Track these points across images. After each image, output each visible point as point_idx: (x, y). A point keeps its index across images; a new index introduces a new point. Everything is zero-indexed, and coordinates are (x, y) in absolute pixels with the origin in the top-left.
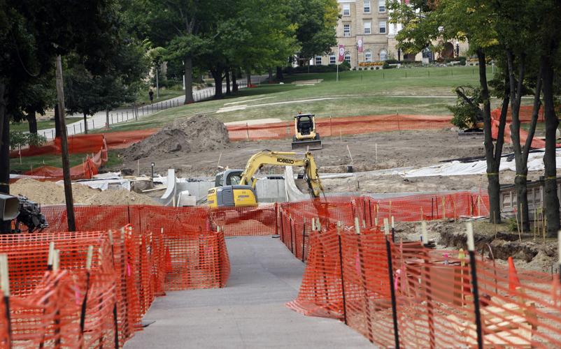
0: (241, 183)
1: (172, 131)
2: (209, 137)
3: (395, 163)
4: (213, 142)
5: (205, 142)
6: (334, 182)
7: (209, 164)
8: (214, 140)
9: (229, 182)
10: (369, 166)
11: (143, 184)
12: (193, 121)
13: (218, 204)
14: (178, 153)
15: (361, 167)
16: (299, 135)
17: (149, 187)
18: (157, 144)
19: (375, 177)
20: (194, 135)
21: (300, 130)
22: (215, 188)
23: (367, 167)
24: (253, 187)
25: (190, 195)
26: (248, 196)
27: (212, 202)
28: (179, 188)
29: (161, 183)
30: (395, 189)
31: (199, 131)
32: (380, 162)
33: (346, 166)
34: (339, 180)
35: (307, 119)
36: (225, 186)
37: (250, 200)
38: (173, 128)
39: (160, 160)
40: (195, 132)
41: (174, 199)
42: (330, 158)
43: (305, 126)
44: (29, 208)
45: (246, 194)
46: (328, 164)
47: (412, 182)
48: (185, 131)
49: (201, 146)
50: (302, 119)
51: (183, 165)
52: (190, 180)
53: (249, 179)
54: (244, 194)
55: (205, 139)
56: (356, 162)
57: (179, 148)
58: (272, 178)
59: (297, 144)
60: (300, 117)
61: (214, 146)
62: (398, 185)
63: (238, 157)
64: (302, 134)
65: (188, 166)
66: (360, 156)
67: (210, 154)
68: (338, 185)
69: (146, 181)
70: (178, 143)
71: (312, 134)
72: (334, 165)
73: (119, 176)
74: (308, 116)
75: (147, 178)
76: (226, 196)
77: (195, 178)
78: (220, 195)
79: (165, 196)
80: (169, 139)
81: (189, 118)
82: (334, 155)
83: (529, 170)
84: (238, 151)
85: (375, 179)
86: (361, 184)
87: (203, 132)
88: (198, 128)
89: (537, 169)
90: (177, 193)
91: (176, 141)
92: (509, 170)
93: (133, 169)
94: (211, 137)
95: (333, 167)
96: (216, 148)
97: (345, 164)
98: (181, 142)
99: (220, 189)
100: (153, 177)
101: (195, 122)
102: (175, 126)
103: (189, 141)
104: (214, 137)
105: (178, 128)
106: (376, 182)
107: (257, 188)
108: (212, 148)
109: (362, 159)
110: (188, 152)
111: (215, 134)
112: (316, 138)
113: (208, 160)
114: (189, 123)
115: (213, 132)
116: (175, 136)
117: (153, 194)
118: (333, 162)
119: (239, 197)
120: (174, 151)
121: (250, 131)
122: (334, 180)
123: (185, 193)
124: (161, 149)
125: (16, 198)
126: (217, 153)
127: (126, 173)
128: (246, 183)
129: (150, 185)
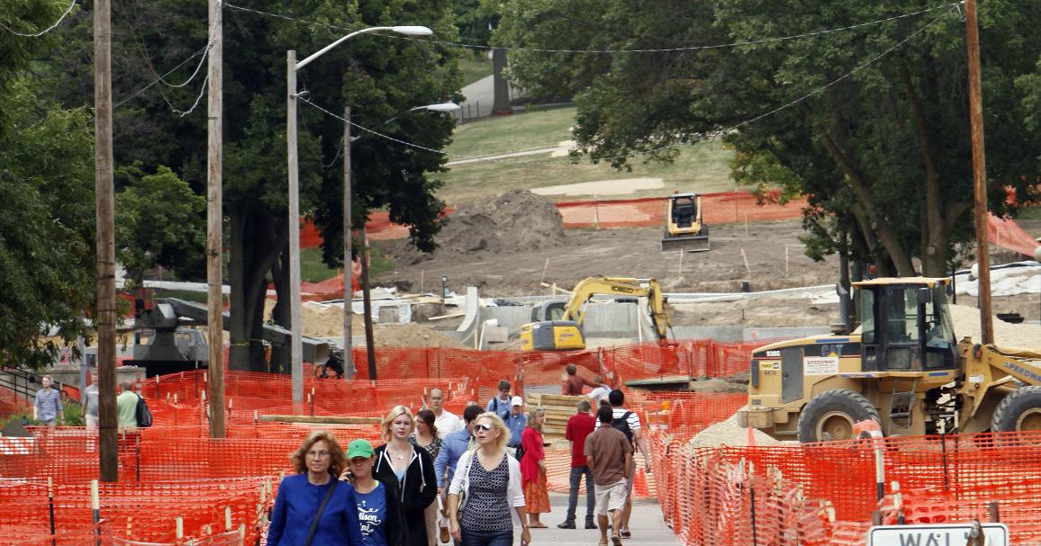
0: (564, 318)
1: (473, 217)
2: (531, 227)
3: (815, 278)
4: (537, 235)
5: (525, 235)
6: (713, 308)
7: (528, 274)
8: (539, 232)
9: (548, 317)
10: (775, 281)
11: (430, 308)
12: (506, 199)
13: (534, 343)
14: (481, 253)
15: (762, 283)
16: (674, 228)
17: (439, 313)
18: (447, 239)
19: (775, 301)
20: (508, 223)
21: (676, 219)
22: (531, 324)
23: (772, 284)
24: (579, 323)
25: (499, 326)
26: (571, 335)
27: (526, 342)
28: (484, 314)
29: (455, 306)
30: (795, 321)
31: (516, 216)
32: (791, 276)
33: (739, 281)
34: (723, 304)
35: (688, 201)
36: (544, 322)
37: (575, 340)
38: (474, 213)
39: (453, 265)
40: (509, 219)
41: (475, 331)
42: (718, 267)
43: (684, 213)
44: (338, 354)
45: (571, 333)
46: (712, 279)
47: (822, 311)
48: (493, 217)
49: (517, 242)
50: (679, 202)
51: (489, 276)
52: (501, 303)
53: (574, 314)
54: (567, 333)
55: (525, 231)
56: (756, 276)
57: (483, 246)
58: (621, 301)
59: (671, 242)
60: (677, 198)
61: (538, 242)
62: (800, 316)
63: (575, 263)
64: (679, 227)
65: (496, 277)
66: (764, 265)
67: (531, 256)
68: (718, 314)
69: (435, 304)
70: (481, 238)
71: (695, 227)
72: (721, 279)
73: (393, 293)
74: (689, 197)
75: (436, 299)
76: (544, 335)
77: (506, 299)
78: (537, 334)
79: (464, 327)
80: (467, 231)
81: (499, 195)
82: (725, 262)
83: (993, 295)
84: (577, 251)
85: (773, 305)
86: (747, 314)
87: (523, 219)
88: (514, 211)
89: (1007, 293)
90: (481, 322)
91: (478, 233)
92: (967, 294)
93: (410, 281)
94: (535, 227)
95: (721, 282)
96: (541, 245)
97: (739, 278)
98: (485, 235)
99: (536, 326)
100: (444, 297)
101: (508, 202)
102: (477, 209)
103: (499, 234)
104: (539, 227)
105: (481, 211)
106: (772, 310)
107: (585, 324)
108: (535, 246)
109: (767, 270)
110: (497, 252)
111: (540, 223)
112: (700, 233)
113: (529, 267)
114: (500, 203)
115: (539, 219)
116: (477, 225)
117: (444, 323)
118: (719, 275)
119: (561, 336)
120: (474, 250)
121: (601, 209)
122: (715, 304)
123: (492, 322)
124: (454, 247)
125: (326, 344)
126: (542, 253)
127: (403, 287)
128: (571, 318)
129: (439, 309)
